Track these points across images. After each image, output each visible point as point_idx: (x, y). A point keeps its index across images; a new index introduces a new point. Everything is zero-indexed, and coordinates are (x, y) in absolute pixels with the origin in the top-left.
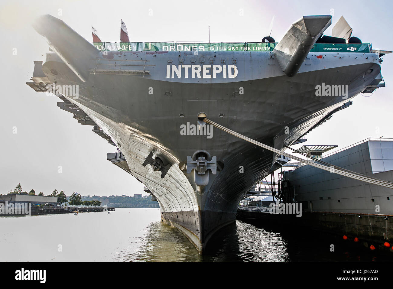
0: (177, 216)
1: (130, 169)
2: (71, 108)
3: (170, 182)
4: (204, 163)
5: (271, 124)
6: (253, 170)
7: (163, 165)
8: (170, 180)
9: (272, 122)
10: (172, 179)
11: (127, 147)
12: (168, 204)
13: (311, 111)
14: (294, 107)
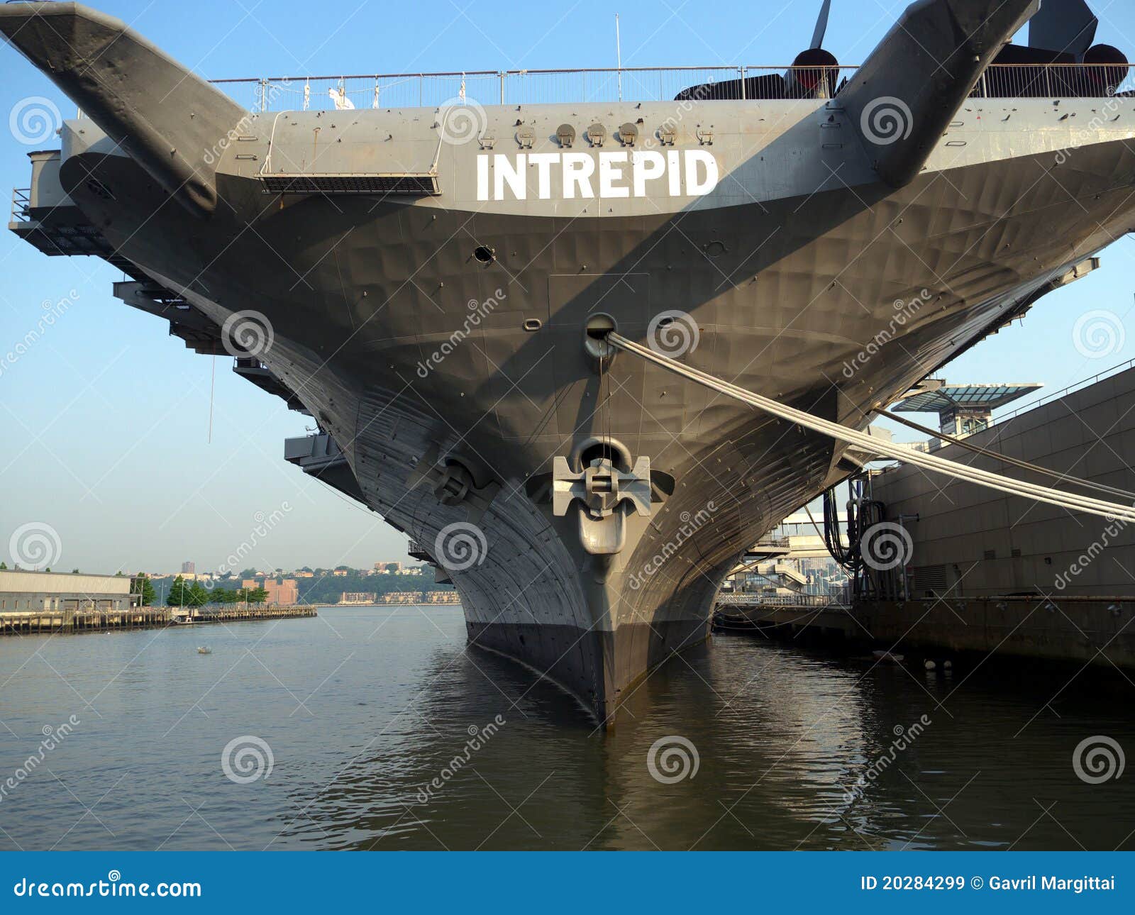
0: (522, 638)
1: (363, 490)
2: (160, 301)
3: (496, 535)
4: (608, 479)
5: (830, 346)
6: (766, 488)
7: (474, 485)
8: (497, 529)
9: (833, 339)
10: (503, 526)
11: (351, 426)
12: (490, 597)
13: (963, 297)
14: (909, 287)
